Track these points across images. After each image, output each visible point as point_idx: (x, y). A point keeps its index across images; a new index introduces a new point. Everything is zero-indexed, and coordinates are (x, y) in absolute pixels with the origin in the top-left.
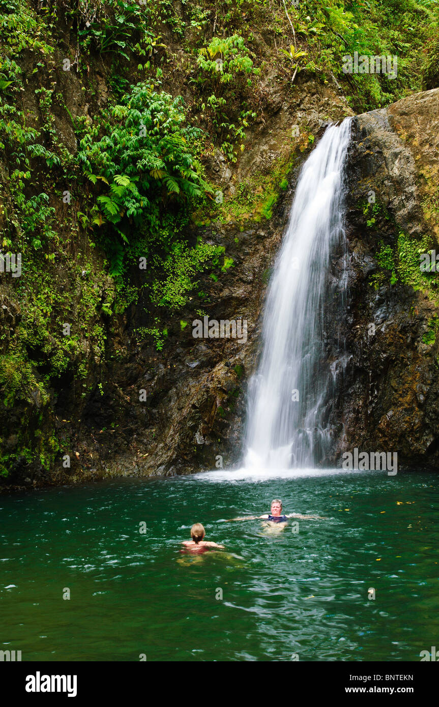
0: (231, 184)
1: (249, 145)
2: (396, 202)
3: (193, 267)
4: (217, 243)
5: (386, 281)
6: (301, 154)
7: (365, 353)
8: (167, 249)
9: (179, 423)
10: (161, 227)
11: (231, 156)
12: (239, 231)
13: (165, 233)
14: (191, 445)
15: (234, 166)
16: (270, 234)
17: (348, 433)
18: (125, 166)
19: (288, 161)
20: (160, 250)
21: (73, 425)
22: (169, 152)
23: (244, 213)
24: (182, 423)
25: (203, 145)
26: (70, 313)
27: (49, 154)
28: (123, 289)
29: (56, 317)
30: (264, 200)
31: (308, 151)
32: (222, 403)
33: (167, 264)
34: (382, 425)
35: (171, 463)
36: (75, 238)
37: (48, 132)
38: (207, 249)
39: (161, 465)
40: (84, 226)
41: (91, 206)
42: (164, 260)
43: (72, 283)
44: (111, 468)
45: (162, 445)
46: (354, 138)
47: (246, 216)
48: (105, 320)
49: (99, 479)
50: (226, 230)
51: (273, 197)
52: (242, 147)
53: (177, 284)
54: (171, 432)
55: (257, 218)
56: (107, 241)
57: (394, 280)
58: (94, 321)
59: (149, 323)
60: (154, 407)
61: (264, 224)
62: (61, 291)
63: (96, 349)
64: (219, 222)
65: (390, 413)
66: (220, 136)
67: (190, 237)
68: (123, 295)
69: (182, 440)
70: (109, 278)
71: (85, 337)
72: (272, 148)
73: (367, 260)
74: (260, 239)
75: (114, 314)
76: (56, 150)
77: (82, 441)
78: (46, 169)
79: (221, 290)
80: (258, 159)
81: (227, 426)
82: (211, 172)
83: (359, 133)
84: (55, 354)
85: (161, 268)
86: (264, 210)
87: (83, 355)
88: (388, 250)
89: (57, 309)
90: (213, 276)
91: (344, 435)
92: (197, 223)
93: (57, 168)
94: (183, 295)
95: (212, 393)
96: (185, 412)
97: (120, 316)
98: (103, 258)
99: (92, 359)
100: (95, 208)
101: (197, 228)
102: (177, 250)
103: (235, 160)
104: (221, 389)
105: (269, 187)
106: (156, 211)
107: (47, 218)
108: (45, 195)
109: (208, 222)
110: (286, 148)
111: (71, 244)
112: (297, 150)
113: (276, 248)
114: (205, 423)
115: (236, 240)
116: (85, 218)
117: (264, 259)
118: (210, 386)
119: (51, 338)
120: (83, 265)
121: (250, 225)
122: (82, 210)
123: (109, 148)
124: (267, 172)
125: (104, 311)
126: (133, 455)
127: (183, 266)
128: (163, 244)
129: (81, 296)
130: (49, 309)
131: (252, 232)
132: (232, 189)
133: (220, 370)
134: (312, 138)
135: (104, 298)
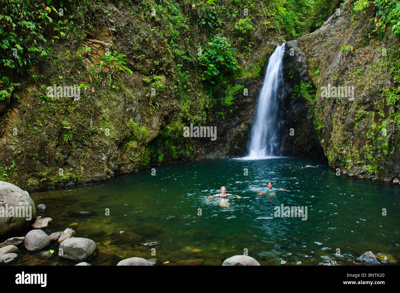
0: (246, 66)
1: (252, 53)
2: (300, 70)
3: (234, 92)
4: (242, 85)
5: (297, 96)
6: (268, 56)
7: (289, 119)
8: (226, 87)
9: (230, 142)
10: (224, 80)
11: (246, 57)
12: (248, 81)
13: (225, 82)
14: (234, 149)
15: (247, 60)
16: (259, 81)
17: (284, 145)
18: (212, 61)
19: (264, 58)
20: (224, 87)
21: (197, 143)
22: (226, 56)
23: (250, 75)
24: (231, 142)
25: (237, 54)
26: (195, 108)
27: (188, 59)
28: (212, 100)
29: (191, 109)
30: (257, 71)
31: (271, 54)
32: (243, 136)
33: (226, 92)
34: (295, 143)
35: (227, 154)
36: (197, 84)
37: (188, 52)
38: (238, 87)
39: (224, 155)
40: (199, 81)
41: (201, 74)
42: (225, 90)
43: (196, 98)
44: (209, 156)
45: (224, 149)
46: (285, 50)
47: (251, 76)
48: (206, 110)
49: (205, 159)
50: (244, 81)
51: (260, 69)
52: (250, 54)
53: (229, 98)
54: (227, 145)
55: (254, 77)
56: (207, 85)
57: (299, 96)
58: (203, 110)
59: (220, 111)
60: (222, 137)
61: (257, 78)
62: (193, 101)
63: (204, 119)
64: (242, 78)
65: (297, 139)
66: (242, 50)
67: (233, 83)
68: (212, 102)
69: (231, 147)
70: (208, 96)
71: (200, 115)
72: (259, 54)
73: (290, 89)
74: (255, 83)
75: (209, 108)
76: (190, 57)
77: (200, 147)
78: (188, 63)
79: (243, 100)
80: (255, 57)
81: (245, 143)
82: (239, 62)
83: (287, 48)
84: (191, 121)
85: (224, 93)
86: (257, 74)
87: (200, 121)
88: (297, 86)
89: (191, 107)
90: (240, 95)
91: (282, 146)
92: (235, 78)
93: (191, 63)
94: (231, 102)
95: (240, 132)
96: (232, 138)
97: (211, 109)
98: (205, 90)
99: (203, 122)
100: (203, 75)
101: (235, 80)
102: (229, 87)
103: (247, 58)
104: (243, 131)
105: (258, 66)
106: (222, 75)
107: (188, 79)
108: (187, 72)
109: (239, 78)
110: (263, 53)
111: (196, 86)
112: (267, 54)
113: (261, 86)
114: (238, 142)
115: (248, 84)
116: (200, 78)
117: (257, 90)
118: (240, 130)
119: (190, 116)
120: (199, 93)
121: (252, 79)
122: (199, 75)
123: (207, 56)
124: (257, 61)
125: (206, 107)
126: (215, 152)
127: (231, 92)
128: (224, 86)
129: (199, 103)
130: (189, 107)
131: (253, 81)
132: (246, 67)
133: (243, 126)
134: (272, 50)
135: (206, 103)
